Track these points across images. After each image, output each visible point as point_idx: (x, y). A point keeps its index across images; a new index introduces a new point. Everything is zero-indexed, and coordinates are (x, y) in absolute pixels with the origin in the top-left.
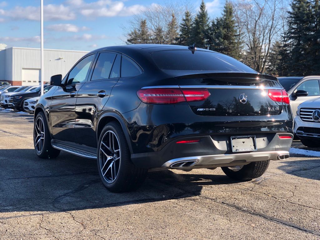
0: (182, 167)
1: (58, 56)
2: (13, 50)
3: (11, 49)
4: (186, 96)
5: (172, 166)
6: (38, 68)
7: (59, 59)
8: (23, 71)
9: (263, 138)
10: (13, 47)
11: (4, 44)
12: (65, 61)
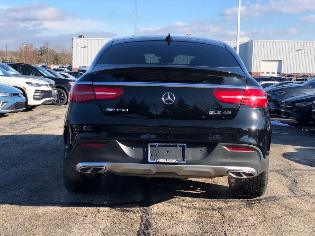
0: (90, 173)
1: (298, 47)
2: (254, 42)
3: (252, 41)
4: (97, 93)
5: (80, 170)
6: (277, 60)
7: (299, 50)
8: (262, 63)
9: (201, 148)
10: (254, 40)
11: (247, 37)
12: (305, 52)
